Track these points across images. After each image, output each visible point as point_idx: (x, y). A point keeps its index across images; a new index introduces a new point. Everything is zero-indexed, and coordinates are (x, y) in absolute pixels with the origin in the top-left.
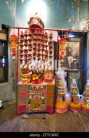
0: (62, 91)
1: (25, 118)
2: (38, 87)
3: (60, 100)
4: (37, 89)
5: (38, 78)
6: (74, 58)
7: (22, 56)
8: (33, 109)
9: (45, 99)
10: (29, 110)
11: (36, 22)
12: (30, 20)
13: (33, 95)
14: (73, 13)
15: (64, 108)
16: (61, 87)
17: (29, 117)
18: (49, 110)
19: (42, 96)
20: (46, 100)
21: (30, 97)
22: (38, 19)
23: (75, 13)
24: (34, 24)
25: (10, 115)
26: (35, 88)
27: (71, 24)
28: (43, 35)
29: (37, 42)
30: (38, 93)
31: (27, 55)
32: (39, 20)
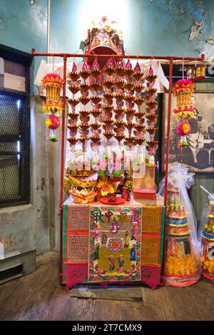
0: (181, 226)
1: (87, 298)
2: (119, 214)
3: (176, 250)
4: (117, 219)
5: (112, 191)
6: (205, 138)
7: (74, 130)
8: (107, 274)
9: (138, 246)
10: (96, 276)
11: (105, 39)
12: (89, 37)
13: (104, 237)
14: (204, 14)
15: (188, 273)
16: (180, 215)
17: (95, 296)
18: (148, 276)
19: (129, 238)
20: (140, 249)
21: (98, 241)
22: (110, 34)
23: (209, 15)
24: (102, 45)
25: (45, 290)
26: (109, 216)
27: (199, 44)
28: (129, 72)
29: (112, 91)
30: (118, 229)
31: (88, 127)
32: (113, 35)
